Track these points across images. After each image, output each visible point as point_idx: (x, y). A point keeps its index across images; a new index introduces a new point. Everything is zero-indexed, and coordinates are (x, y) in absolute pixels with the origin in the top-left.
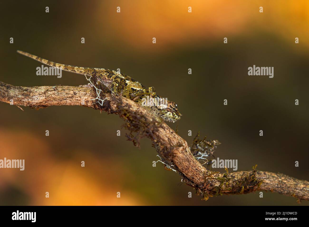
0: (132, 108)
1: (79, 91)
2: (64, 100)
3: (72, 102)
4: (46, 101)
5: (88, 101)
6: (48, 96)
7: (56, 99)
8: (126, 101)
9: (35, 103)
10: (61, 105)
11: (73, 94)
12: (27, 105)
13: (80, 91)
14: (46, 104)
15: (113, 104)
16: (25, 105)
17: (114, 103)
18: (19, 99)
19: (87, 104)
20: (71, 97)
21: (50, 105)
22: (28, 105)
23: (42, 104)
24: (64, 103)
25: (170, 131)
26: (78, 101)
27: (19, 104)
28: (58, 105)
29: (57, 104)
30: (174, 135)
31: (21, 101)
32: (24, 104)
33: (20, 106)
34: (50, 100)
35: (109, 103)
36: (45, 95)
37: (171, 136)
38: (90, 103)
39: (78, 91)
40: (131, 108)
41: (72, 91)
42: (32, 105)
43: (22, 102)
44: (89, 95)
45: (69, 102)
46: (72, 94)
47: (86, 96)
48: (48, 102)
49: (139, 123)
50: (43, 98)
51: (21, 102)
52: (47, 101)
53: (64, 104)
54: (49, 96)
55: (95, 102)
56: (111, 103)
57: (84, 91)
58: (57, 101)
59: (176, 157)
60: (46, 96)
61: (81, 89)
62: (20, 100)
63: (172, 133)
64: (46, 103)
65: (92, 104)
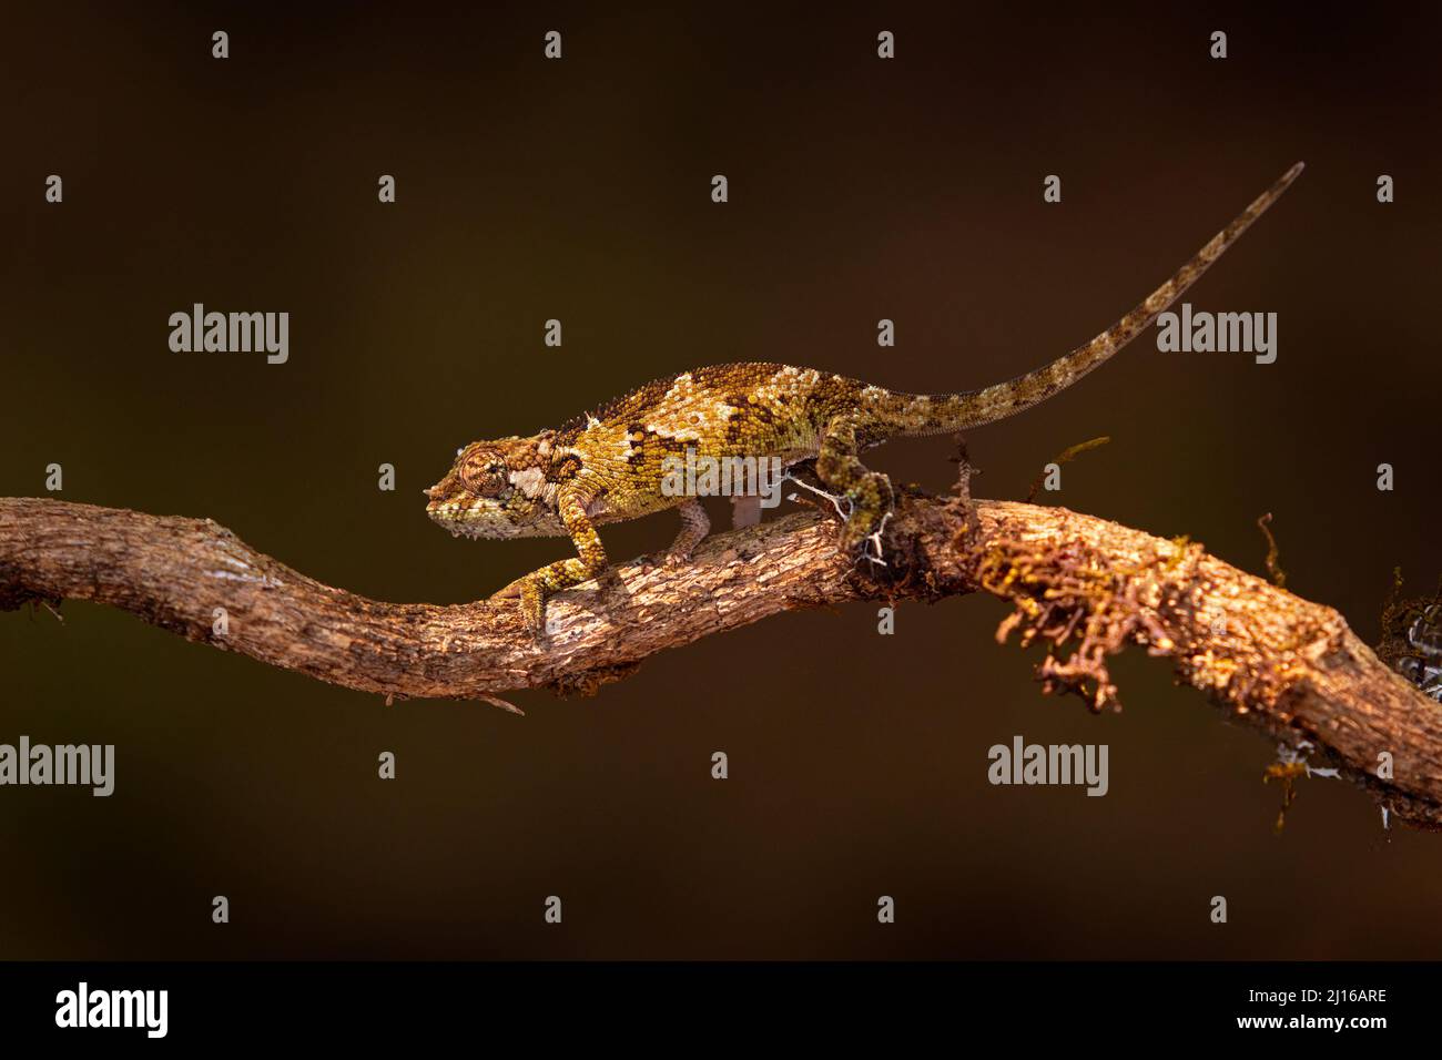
0: (1033, 532)
1: (762, 540)
2: (702, 605)
3: (745, 602)
4: (619, 634)
5: (820, 572)
6: (620, 607)
7: (663, 613)
8: (997, 511)
9: (569, 660)
10: (697, 636)
11: (736, 562)
12: (533, 678)
13: (768, 535)
14: (624, 648)
15: (936, 547)
16: (522, 683)
17: (941, 536)
18: (485, 660)
19: (818, 589)
20: (731, 580)
21: (646, 654)
22: (539, 680)
23: (604, 656)
24: (708, 621)
25: (1241, 584)
26: (771, 587)
27: (492, 683)
28: (685, 637)
29: (677, 634)
30: (1269, 596)
31: (493, 665)
32: (514, 678)
33: (501, 695)
34: (636, 622)
35: (920, 547)
36: (603, 608)
37: (1252, 605)
38: (828, 580)
39: (757, 541)
40: (1026, 537)
41: (730, 548)
42: (556, 673)
43: (500, 668)
44: (815, 540)
45: (728, 606)
46: (732, 564)
47: (799, 552)
48: (628, 638)
49: (1076, 586)
50: (601, 625)
51: (496, 671)
52: (623, 634)
53: (711, 623)
54: (627, 606)
55: (850, 566)
56: (928, 543)
57: (787, 531)
58: (670, 618)
59: (1311, 696)
60: (609, 612)
61: (768, 530)
62: (488, 665)
63: (1256, 589)
64: (619, 644)
65: (842, 579)
